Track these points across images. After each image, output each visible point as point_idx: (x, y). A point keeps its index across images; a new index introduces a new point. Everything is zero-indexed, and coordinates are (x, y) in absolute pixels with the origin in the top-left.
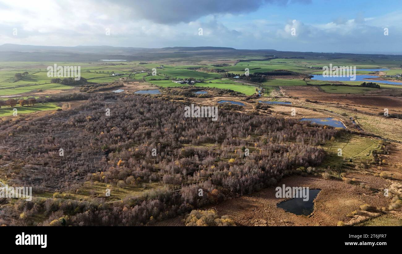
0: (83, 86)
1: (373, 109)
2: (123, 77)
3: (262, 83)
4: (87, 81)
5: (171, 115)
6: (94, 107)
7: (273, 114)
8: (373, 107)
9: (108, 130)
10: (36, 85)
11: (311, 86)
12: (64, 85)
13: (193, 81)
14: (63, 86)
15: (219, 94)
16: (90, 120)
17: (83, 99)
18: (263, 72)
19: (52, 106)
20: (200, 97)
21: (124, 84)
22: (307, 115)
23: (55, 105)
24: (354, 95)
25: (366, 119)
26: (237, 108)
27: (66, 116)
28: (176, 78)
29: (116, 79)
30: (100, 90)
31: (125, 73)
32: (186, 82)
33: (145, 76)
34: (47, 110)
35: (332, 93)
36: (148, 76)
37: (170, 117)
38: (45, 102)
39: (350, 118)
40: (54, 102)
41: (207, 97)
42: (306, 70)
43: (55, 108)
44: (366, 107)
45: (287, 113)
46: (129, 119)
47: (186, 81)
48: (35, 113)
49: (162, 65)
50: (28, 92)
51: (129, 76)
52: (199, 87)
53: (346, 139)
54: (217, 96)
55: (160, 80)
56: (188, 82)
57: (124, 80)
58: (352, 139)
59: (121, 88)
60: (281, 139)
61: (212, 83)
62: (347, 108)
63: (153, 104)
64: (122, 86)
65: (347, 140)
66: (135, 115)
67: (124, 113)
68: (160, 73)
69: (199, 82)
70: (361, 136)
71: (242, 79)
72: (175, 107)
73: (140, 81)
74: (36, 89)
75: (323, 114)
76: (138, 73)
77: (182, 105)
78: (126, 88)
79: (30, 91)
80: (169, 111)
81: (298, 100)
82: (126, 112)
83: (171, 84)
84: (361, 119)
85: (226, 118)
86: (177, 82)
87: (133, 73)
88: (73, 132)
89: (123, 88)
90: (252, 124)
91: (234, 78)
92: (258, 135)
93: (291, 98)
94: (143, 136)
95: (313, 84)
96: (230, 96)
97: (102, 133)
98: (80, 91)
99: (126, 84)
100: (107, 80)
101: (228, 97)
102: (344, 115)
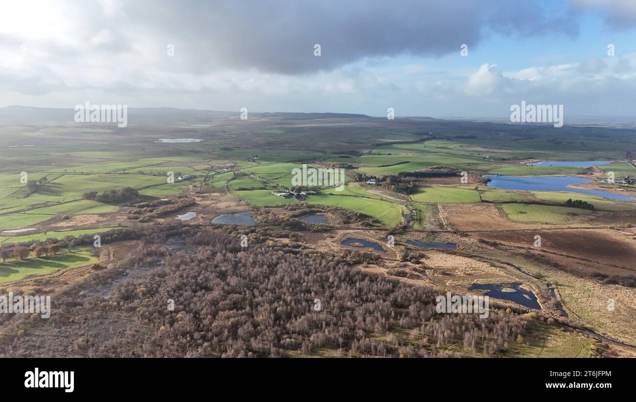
0: (133, 205)
1: (583, 262)
2: (195, 182)
3: (411, 196)
4: (139, 192)
5: (269, 279)
6: (149, 259)
7: (428, 273)
8: (583, 258)
9: (171, 319)
10: (59, 203)
11: (486, 204)
12: (103, 204)
13: (304, 191)
14: (101, 205)
15: (345, 223)
16: (144, 294)
17: (132, 239)
18: (413, 172)
19: (85, 256)
20: (315, 232)
21: (197, 199)
22: (480, 277)
23: (89, 253)
24: (553, 227)
25: (571, 287)
26: (372, 260)
27: (106, 283)
28: (278, 185)
29: (183, 187)
30: (160, 216)
31: (198, 174)
32: (293, 195)
33: (229, 181)
34: (76, 267)
35: (520, 222)
36: (233, 179)
37: (268, 283)
38: (74, 247)
39: (548, 285)
40: (86, 247)
41: (326, 231)
42: (479, 164)
43: (87, 260)
44: (572, 257)
45: (450, 270)
46: (203, 291)
47: (292, 193)
48: (57, 274)
49: (255, 155)
50: (46, 221)
51: (205, 181)
52: (313, 206)
53: (540, 338)
54: (341, 228)
55: (253, 189)
56: (296, 194)
57: (196, 189)
58: (550, 338)
59: (192, 210)
60: (440, 340)
61: (333, 195)
62: (543, 258)
63: (242, 252)
64: (194, 204)
65: (543, 341)
66: (214, 281)
67: (195, 278)
68: (252, 173)
69: (313, 194)
70: (563, 331)
71: (381, 185)
72: (275, 261)
73: (222, 191)
74: (60, 213)
75: (505, 275)
76: (219, 173)
77: (286, 255)
78: (200, 208)
79: (49, 217)
80: (266, 270)
81: (466, 239)
82: (199, 275)
83: (270, 198)
84: (564, 286)
85: (356, 289)
86: (279, 194)
87: (210, 174)
88: (116, 322)
89: (195, 208)
90: (395, 304)
91: (368, 183)
92: (405, 328)
93: (455, 233)
94: (226, 333)
95: (490, 201)
96: (360, 227)
97: (162, 328)
98: (128, 219)
99: (200, 199)
100: (171, 189)
101: (358, 229)
102: (539, 277)
